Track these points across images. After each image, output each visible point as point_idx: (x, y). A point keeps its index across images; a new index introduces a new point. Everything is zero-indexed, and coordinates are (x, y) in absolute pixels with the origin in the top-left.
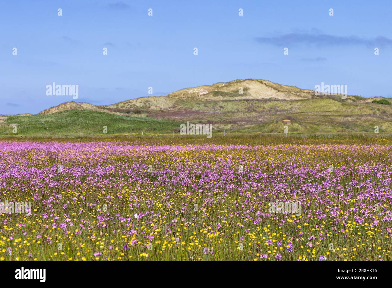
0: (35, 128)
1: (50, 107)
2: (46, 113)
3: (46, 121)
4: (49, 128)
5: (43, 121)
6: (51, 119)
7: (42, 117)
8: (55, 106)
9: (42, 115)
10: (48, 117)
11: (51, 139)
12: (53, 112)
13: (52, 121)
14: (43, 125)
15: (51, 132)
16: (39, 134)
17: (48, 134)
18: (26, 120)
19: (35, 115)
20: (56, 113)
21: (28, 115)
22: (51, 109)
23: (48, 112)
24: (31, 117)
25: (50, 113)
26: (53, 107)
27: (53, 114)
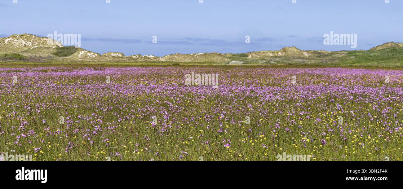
0: (367, 60)
1: (377, 46)
2: (374, 49)
3: (374, 55)
4: (376, 59)
5: (372, 54)
6: (377, 54)
7: (371, 52)
8: (380, 45)
9: (371, 51)
10: (375, 52)
11: (377, 67)
12: (379, 49)
13: (378, 55)
14: (372, 58)
15: (377, 63)
16: (370, 64)
17: (375, 63)
18: (360, 54)
19: (366, 51)
20: (380, 50)
21: (362, 51)
22: (377, 47)
23: (375, 49)
24: (364, 53)
25: (377, 49)
26: (379, 46)
27: (379, 50)
